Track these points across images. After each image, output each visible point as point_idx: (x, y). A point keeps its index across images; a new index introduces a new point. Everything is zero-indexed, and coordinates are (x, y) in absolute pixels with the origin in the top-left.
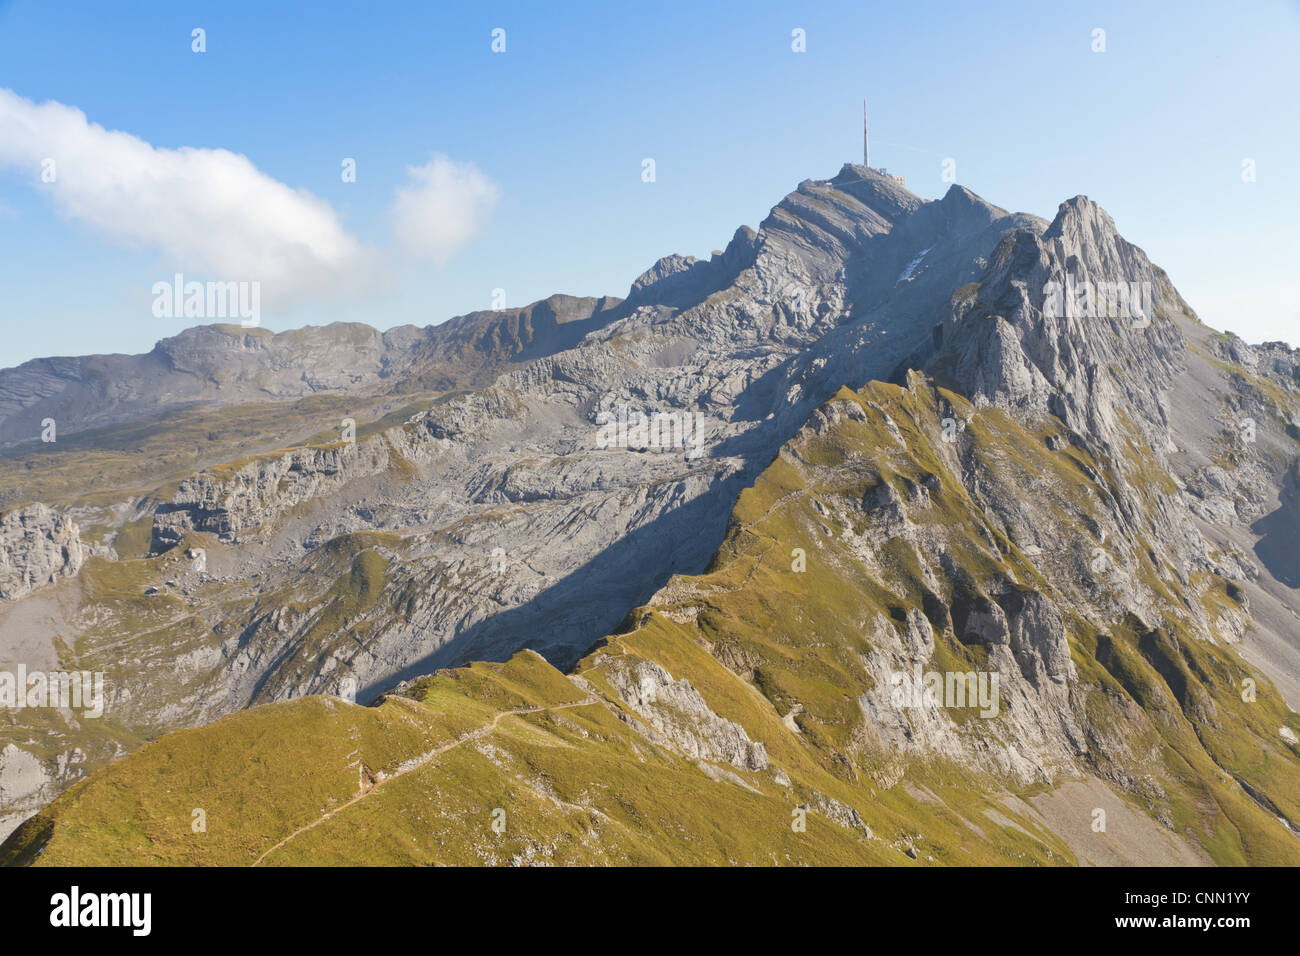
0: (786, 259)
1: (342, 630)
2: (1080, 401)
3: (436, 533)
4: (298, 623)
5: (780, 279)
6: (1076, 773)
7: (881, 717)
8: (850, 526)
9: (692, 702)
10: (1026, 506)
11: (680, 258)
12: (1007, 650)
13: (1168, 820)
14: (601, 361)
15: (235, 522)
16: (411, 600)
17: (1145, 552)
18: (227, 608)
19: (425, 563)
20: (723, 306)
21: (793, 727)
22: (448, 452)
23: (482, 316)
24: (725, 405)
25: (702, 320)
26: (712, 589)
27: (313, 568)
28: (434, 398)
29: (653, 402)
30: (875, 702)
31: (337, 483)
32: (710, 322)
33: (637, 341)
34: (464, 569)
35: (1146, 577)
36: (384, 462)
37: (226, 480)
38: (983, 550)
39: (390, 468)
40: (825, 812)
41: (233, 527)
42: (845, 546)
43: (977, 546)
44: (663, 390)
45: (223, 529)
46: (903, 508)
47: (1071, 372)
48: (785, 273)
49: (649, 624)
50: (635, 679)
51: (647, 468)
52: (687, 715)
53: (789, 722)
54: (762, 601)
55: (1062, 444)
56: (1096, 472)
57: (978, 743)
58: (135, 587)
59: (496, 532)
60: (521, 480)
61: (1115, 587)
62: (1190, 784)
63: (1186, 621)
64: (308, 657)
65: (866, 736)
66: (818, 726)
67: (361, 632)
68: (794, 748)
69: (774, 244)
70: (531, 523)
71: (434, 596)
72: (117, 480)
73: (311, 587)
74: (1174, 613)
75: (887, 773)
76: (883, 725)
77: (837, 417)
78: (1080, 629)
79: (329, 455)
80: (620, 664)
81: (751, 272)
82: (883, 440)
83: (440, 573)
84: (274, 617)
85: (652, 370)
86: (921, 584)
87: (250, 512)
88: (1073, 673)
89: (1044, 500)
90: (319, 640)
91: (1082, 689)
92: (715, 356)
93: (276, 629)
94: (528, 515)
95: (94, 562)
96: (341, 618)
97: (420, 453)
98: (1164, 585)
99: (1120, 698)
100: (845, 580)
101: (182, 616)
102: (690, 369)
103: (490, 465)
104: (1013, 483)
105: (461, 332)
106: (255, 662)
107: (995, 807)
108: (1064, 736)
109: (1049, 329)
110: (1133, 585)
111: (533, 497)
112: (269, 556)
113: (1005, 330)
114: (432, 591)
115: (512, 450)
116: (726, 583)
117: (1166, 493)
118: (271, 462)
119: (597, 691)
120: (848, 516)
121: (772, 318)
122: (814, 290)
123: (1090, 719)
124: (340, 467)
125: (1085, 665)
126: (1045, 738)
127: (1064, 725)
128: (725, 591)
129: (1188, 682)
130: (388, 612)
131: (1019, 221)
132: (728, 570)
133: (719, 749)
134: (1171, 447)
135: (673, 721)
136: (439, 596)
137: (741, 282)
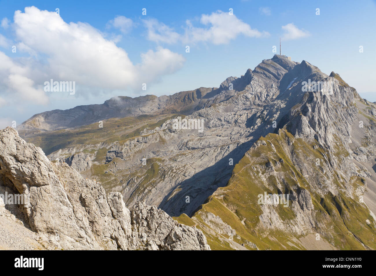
0: (259, 82)
1: (149, 182)
2: (323, 135)
3: (170, 158)
4: (139, 180)
5: (257, 87)
6: (312, 232)
7: (264, 221)
8: (261, 172)
9: (219, 221)
10: (306, 165)
11: (233, 77)
12: (297, 202)
13: (333, 244)
14: (211, 111)
15: (125, 155)
16: (165, 175)
17: (336, 175)
18: (123, 176)
19: (168, 166)
20: (242, 96)
21: (244, 224)
22: (173, 136)
23: (183, 93)
24: (241, 123)
25: (236, 99)
26: (227, 191)
27: (142, 167)
28: (171, 116)
29: (223, 123)
30: (263, 217)
31: (148, 145)
32: (238, 100)
33: (220, 106)
34: (176, 168)
35: (335, 182)
36: (158, 139)
37: (122, 145)
38: (292, 178)
39: (160, 141)
40: (248, 245)
41: (124, 156)
42: (259, 177)
43: (291, 177)
44: (226, 119)
45: (122, 157)
46: (274, 168)
47: (320, 128)
48: (258, 86)
49: (212, 201)
50: (207, 217)
51: (221, 141)
52: (218, 224)
53: (243, 222)
54: (238, 193)
55: (317, 147)
56: (325, 155)
57: (288, 225)
58: (103, 171)
59: (184, 158)
60: (190, 144)
61: (326, 185)
62: (340, 235)
63: (345, 192)
64: (141, 189)
65: (260, 226)
66: (249, 223)
67: (153, 183)
68: (243, 230)
69: (255, 77)
70: (192, 156)
71: (170, 175)
72: (97, 138)
73: (142, 172)
74: (342, 191)
75: (265, 234)
76: (265, 222)
77: (259, 145)
78: (317, 196)
79: (146, 138)
80: (204, 213)
81: (249, 86)
82: (270, 150)
83: (171, 169)
84: (134, 179)
85: (223, 113)
86: (277, 187)
87: (128, 153)
88: (313, 208)
89: (310, 163)
90: (144, 185)
91: (315, 212)
92: (239, 109)
93: (134, 182)
94: (192, 154)
95: (94, 165)
96: (149, 179)
97: (167, 137)
98: (340, 183)
99: (324, 214)
100: (259, 187)
101: (113, 178)
102: (233, 113)
103: (183, 140)
104: (303, 158)
105: (178, 97)
106: (130, 190)
107: (290, 241)
108: (309, 223)
109: (315, 117)
110: (331, 184)
111: (194, 149)
112: (132, 163)
113: (303, 118)
114: (169, 173)
115: (188, 136)
116: (230, 189)
117: (345, 157)
118: (132, 140)
119: (199, 220)
120: (260, 170)
121: (254, 98)
122: (265, 90)
123: (316, 219)
124: (148, 141)
125: (316, 206)
126: (305, 223)
127: (310, 220)
128: (230, 191)
129: (342, 209)
130: (159, 178)
131: (318, 75)
132: (231, 185)
133: (225, 231)
134: (350, 141)
135: (215, 225)
136: (171, 174)
137: (246, 89)
